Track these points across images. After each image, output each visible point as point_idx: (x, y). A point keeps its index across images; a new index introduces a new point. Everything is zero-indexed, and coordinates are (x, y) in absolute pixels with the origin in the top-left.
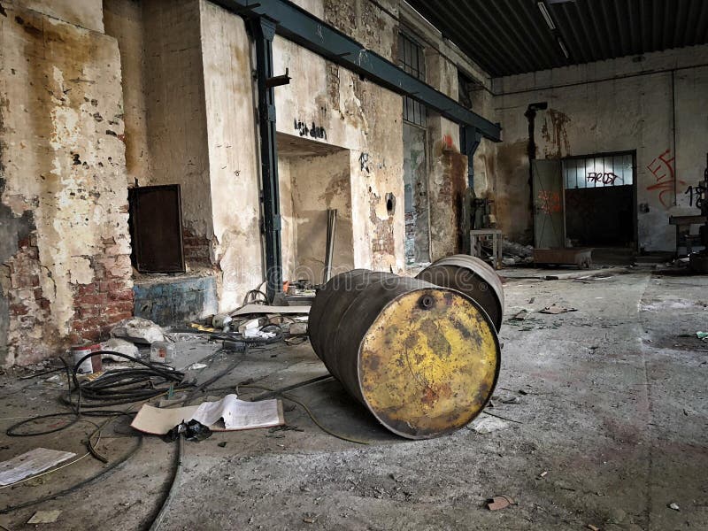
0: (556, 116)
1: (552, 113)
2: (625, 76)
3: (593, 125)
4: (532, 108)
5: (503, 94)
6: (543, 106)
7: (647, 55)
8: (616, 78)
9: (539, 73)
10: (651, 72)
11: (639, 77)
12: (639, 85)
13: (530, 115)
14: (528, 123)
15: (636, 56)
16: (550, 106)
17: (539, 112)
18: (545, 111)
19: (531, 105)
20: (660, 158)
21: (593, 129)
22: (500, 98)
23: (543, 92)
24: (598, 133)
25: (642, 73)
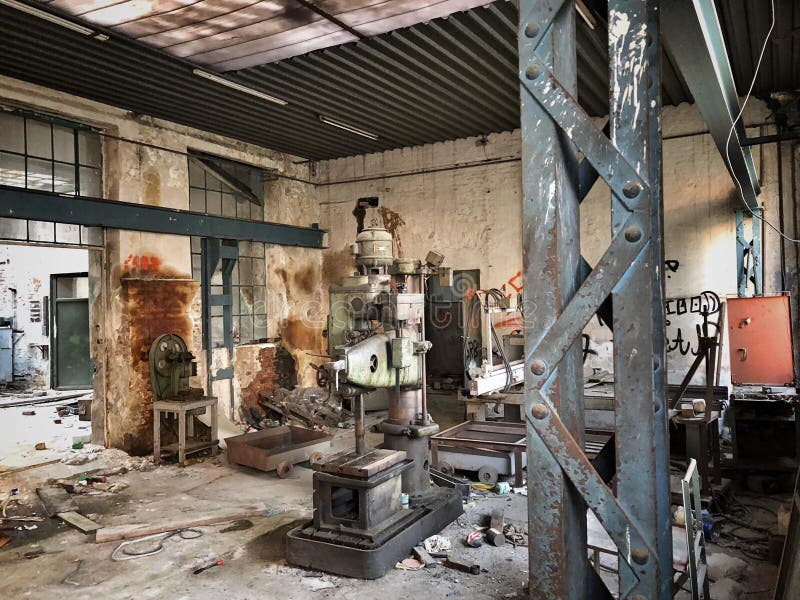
0: (389, 216)
1: (384, 212)
2: (467, 166)
3: (430, 232)
4: (361, 204)
5: (328, 183)
6: (374, 202)
7: (492, 137)
8: (457, 167)
9: (369, 156)
10: (498, 161)
11: (483, 168)
12: (484, 178)
13: (360, 213)
14: (357, 225)
15: (480, 137)
16: (381, 203)
17: (369, 211)
18: (376, 209)
19: (361, 200)
20: (510, 283)
21: (431, 237)
22: (325, 188)
23: (374, 183)
24: (437, 243)
25: (488, 162)
